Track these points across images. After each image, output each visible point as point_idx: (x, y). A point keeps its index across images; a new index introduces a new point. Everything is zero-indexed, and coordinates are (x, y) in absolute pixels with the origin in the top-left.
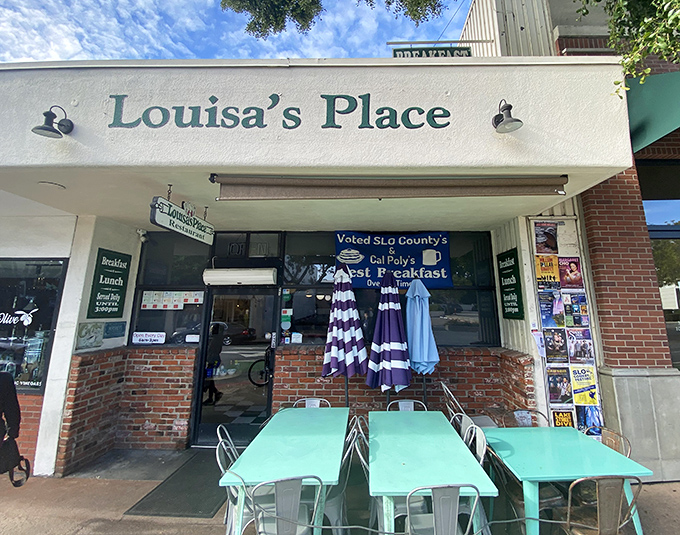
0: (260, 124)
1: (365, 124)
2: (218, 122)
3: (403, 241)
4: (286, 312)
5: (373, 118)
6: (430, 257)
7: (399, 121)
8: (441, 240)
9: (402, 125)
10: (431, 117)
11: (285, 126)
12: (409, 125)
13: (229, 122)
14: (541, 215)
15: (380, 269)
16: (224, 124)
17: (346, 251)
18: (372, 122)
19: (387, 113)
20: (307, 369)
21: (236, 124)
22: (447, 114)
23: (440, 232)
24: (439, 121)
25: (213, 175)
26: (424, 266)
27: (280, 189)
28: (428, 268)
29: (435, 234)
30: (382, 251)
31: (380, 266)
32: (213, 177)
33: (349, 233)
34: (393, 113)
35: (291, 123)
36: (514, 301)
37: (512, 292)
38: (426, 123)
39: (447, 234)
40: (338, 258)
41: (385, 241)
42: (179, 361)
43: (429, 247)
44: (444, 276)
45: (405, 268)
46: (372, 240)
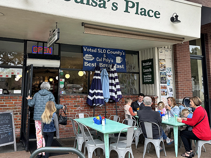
0: (104, 7)
1: (137, 13)
2: (90, 4)
3: (109, 52)
4: (61, 80)
5: (139, 11)
6: (118, 60)
7: (147, 14)
8: (122, 53)
9: (147, 15)
10: (155, 14)
11: (112, 9)
12: (149, 16)
13: (94, 4)
14: (162, 48)
15: (100, 64)
16: (92, 5)
17: (87, 55)
18: (139, 13)
19: (143, 10)
20: (73, 104)
21: (96, 6)
22: (159, 14)
23: (122, 50)
24: (158, 16)
25: (83, 23)
26: (117, 63)
27: (105, 31)
28: (118, 64)
29: (121, 50)
30: (101, 56)
31: (101, 62)
32: (83, 24)
33: (89, 47)
34: (145, 10)
35: (114, 8)
36: (150, 77)
37: (149, 74)
38: (154, 16)
39: (125, 51)
40: (84, 58)
41: (102, 51)
42: (14, 102)
43: (118, 55)
44: (123, 68)
45: (109, 64)
46: (97, 51)
